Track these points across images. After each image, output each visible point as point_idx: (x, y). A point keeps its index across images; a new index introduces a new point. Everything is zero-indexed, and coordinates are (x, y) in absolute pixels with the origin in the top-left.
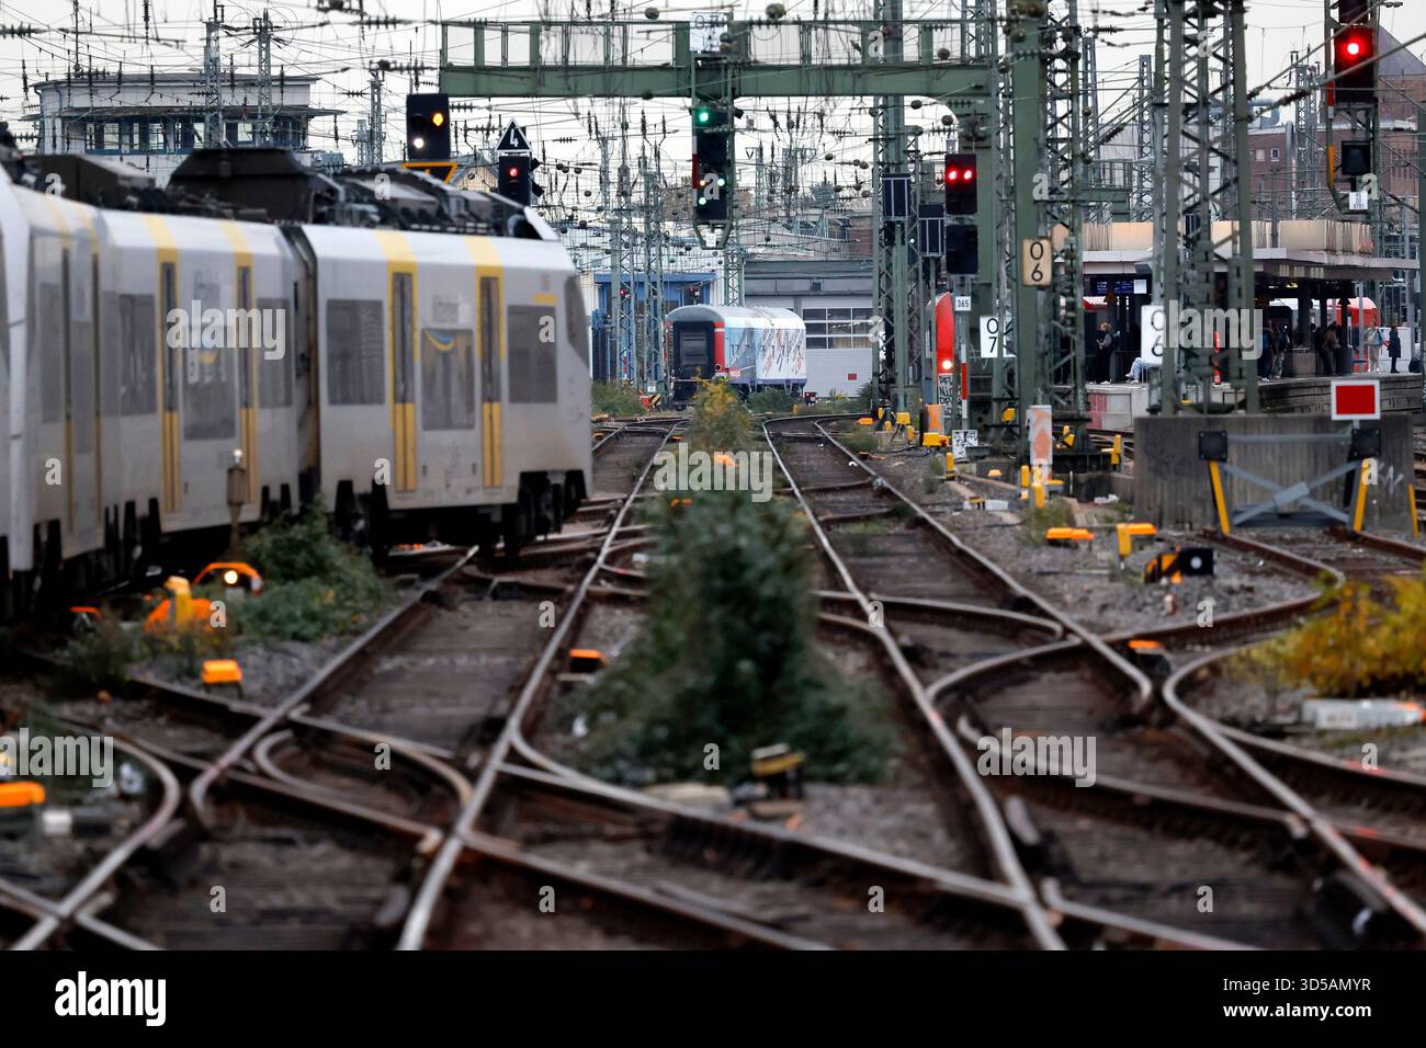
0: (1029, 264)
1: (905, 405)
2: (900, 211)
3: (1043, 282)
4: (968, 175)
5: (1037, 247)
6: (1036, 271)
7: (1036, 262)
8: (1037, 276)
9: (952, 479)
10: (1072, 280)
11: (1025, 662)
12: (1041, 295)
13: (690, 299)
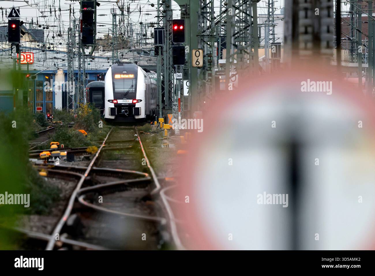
0: (195, 59)
1: (162, 115)
2: (161, 42)
3: (199, 66)
4: (181, 27)
5: (197, 52)
6: (197, 61)
7: (197, 58)
8: (198, 63)
9: (166, 139)
10: (210, 65)
11: (126, 184)
12: (199, 70)
13: (98, 79)
